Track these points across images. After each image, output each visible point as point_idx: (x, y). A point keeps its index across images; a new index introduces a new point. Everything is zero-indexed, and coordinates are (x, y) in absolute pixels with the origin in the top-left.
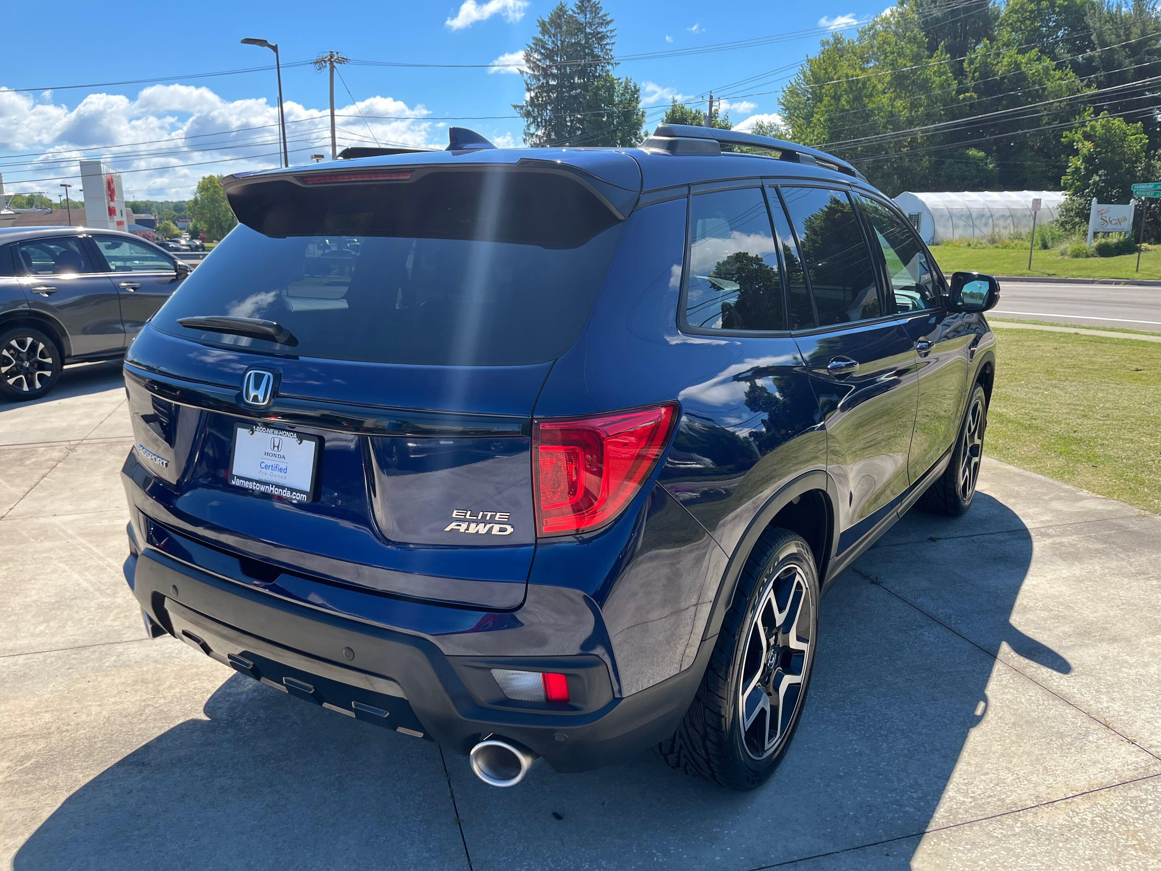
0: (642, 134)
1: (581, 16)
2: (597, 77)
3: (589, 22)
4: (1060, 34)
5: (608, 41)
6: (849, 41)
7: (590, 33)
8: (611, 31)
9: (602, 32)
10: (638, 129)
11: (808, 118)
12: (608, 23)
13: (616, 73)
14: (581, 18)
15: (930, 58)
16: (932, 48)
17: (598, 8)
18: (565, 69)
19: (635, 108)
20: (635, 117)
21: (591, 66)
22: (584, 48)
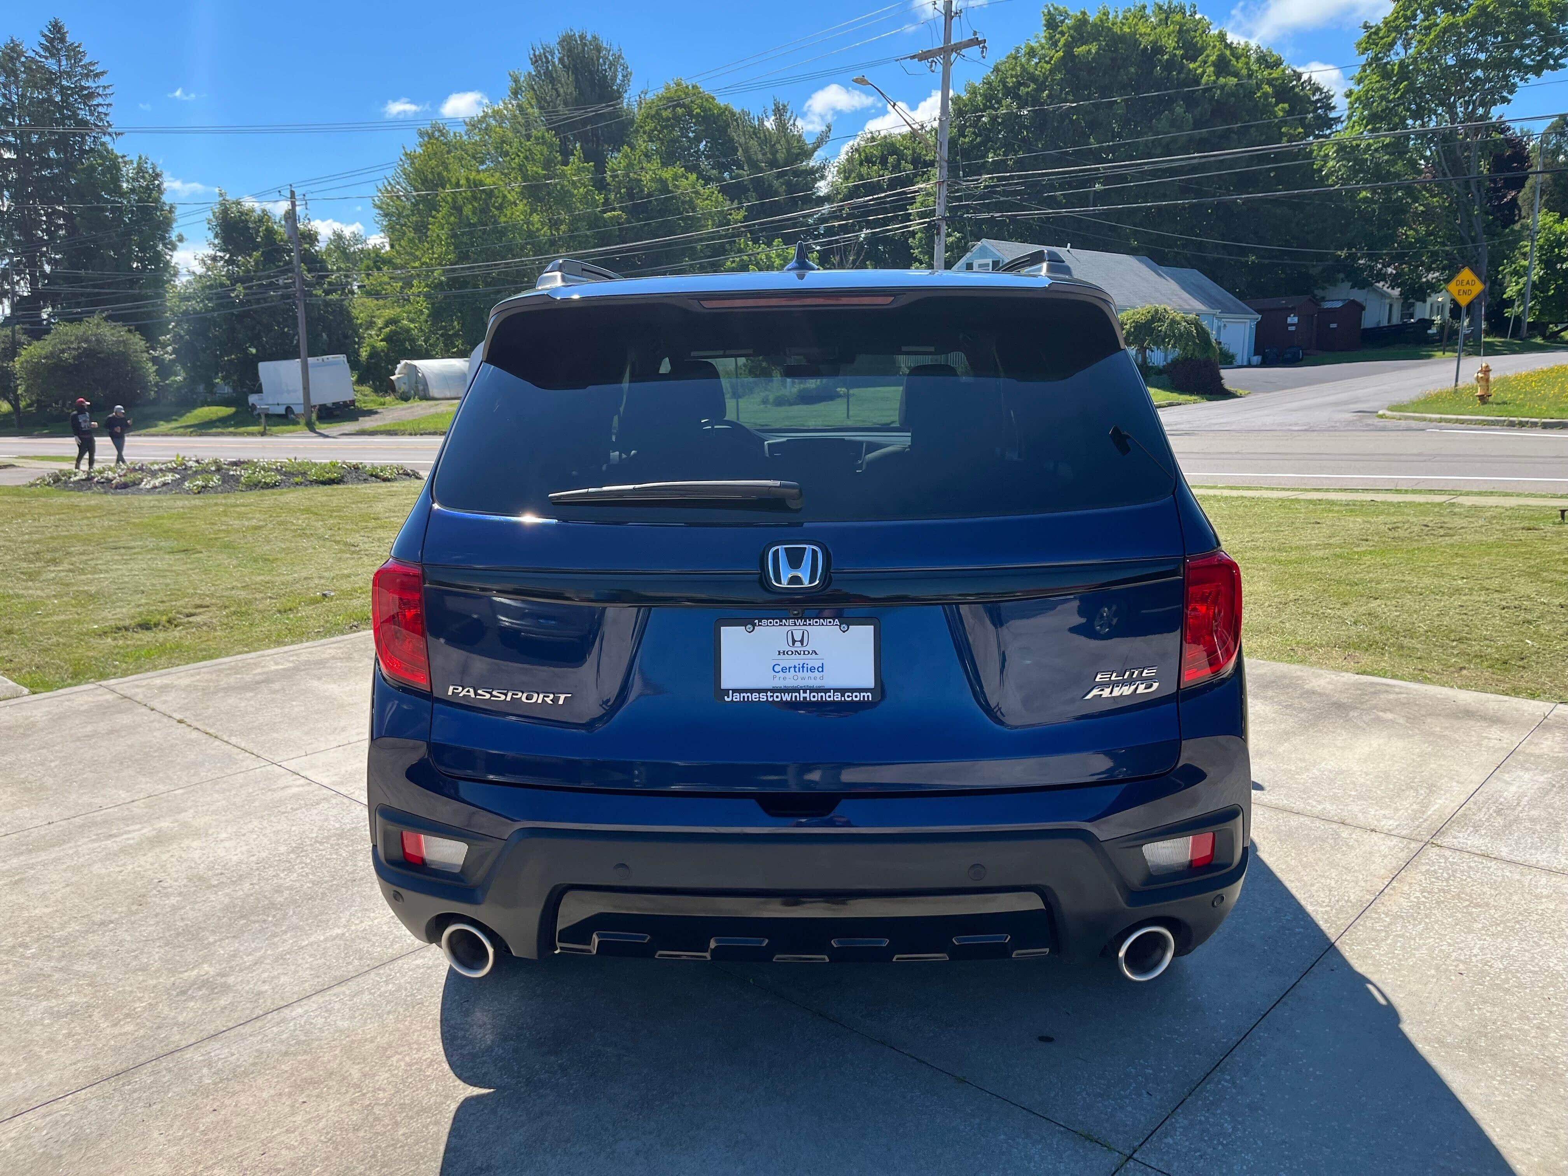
0: (174, 238)
1: (51, 61)
2: (87, 152)
3: (65, 72)
4: (702, 146)
5: (99, 100)
6: (455, 134)
7: (69, 88)
8: (105, 87)
9: (88, 87)
10: (167, 231)
11: (421, 229)
12: (97, 75)
13: (117, 147)
14: (51, 64)
15: (566, 165)
16: (566, 153)
17: (79, 52)
18: (29, 137)
19: (157, 200)
20: (158, 214)
21: (74, 135)
22: (59, 107)
